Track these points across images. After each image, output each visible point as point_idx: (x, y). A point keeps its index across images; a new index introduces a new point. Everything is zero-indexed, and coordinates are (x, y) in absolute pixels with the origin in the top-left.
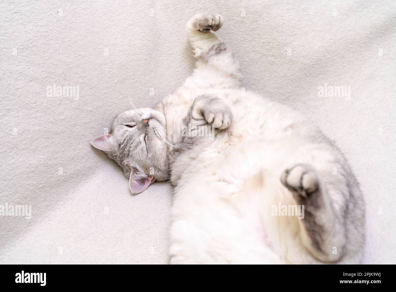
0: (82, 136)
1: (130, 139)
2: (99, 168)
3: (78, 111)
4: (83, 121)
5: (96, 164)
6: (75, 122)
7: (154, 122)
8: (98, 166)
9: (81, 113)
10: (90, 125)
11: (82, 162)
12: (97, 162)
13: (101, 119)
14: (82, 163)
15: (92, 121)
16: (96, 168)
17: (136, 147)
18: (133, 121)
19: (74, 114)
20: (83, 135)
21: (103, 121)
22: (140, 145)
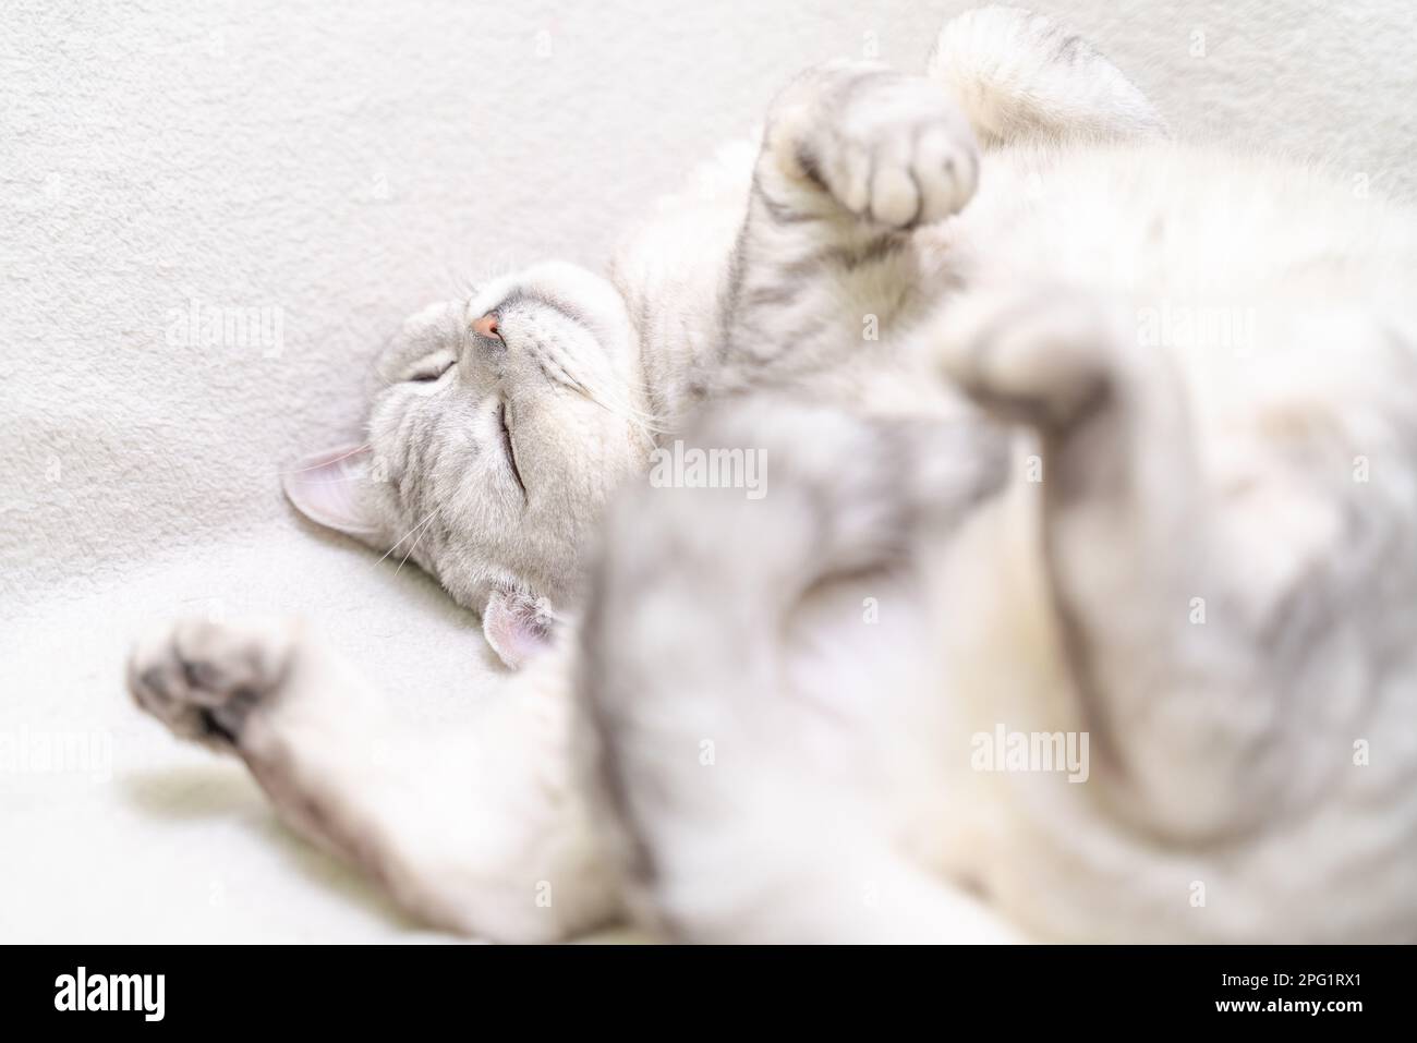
0: (125, 333)
1: (427, 438)
2: (182, 539)
3: (119, 198)
4: (138, 257)
5: (170, 515)
6: (91, 249)
7: (526, 315)
8: (177, 529)
9: (138, 211)
10: (175, 290)
11: (90, 474)
12: (178, 506)
13: (244, 271)
14: (91, 479)
15: (191, 270)
16: (165, 533)
17: (457, 474)
18: (441, 345)
19: (98, 207)
20: (128, 329)
21: (253, 284)
22: (475, 465)
